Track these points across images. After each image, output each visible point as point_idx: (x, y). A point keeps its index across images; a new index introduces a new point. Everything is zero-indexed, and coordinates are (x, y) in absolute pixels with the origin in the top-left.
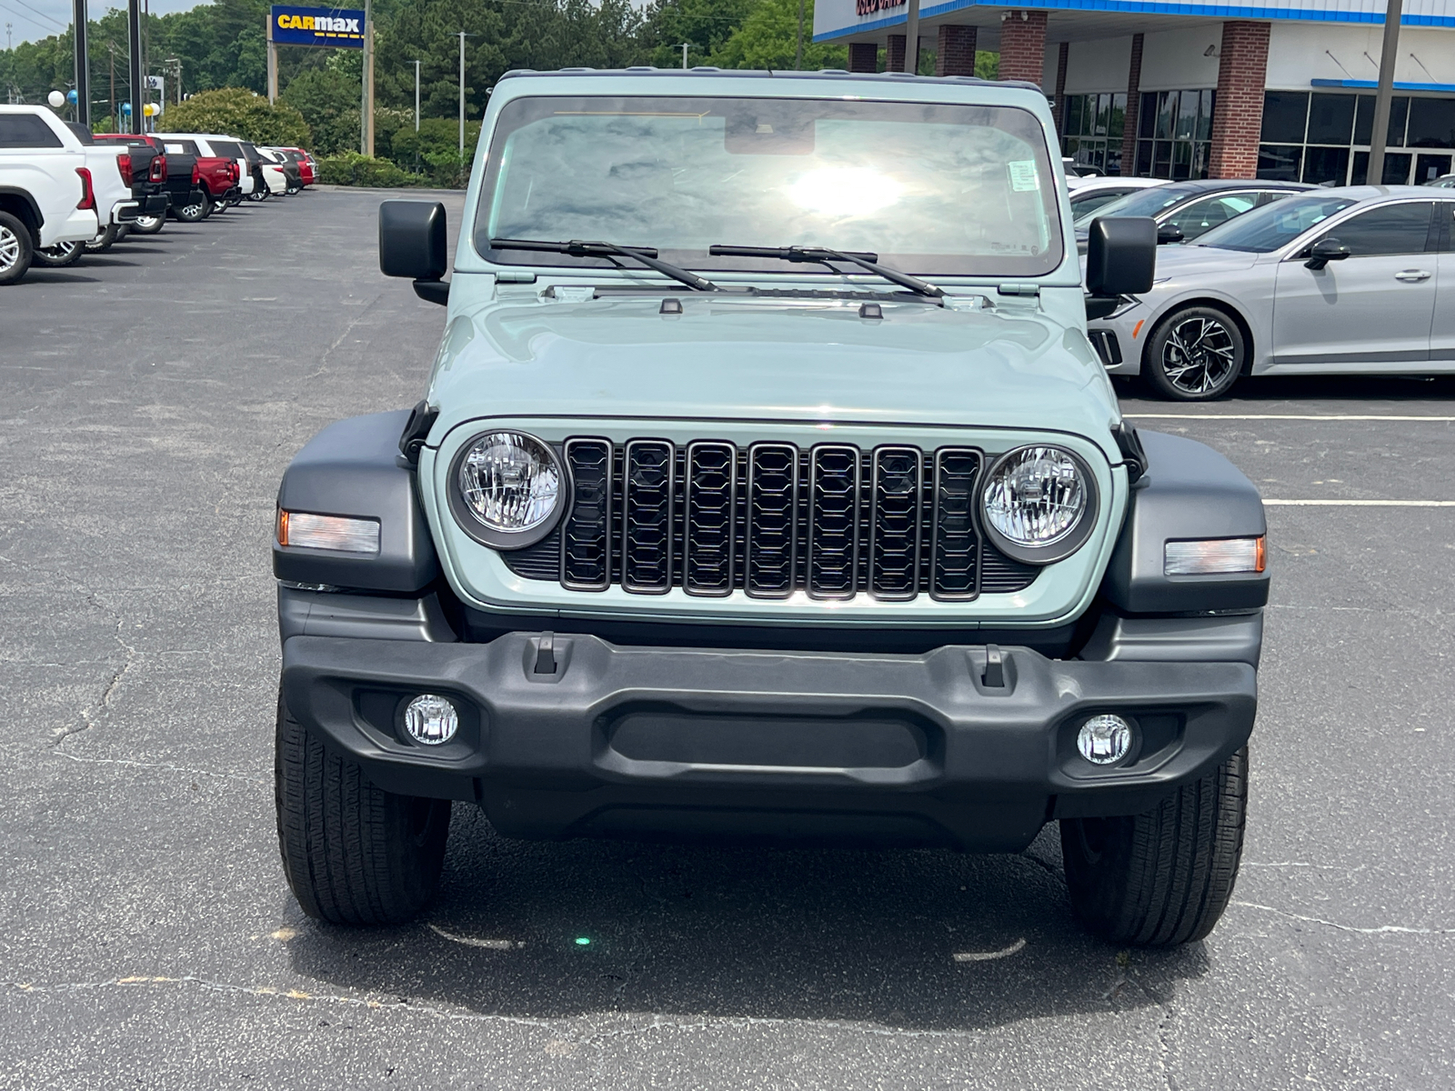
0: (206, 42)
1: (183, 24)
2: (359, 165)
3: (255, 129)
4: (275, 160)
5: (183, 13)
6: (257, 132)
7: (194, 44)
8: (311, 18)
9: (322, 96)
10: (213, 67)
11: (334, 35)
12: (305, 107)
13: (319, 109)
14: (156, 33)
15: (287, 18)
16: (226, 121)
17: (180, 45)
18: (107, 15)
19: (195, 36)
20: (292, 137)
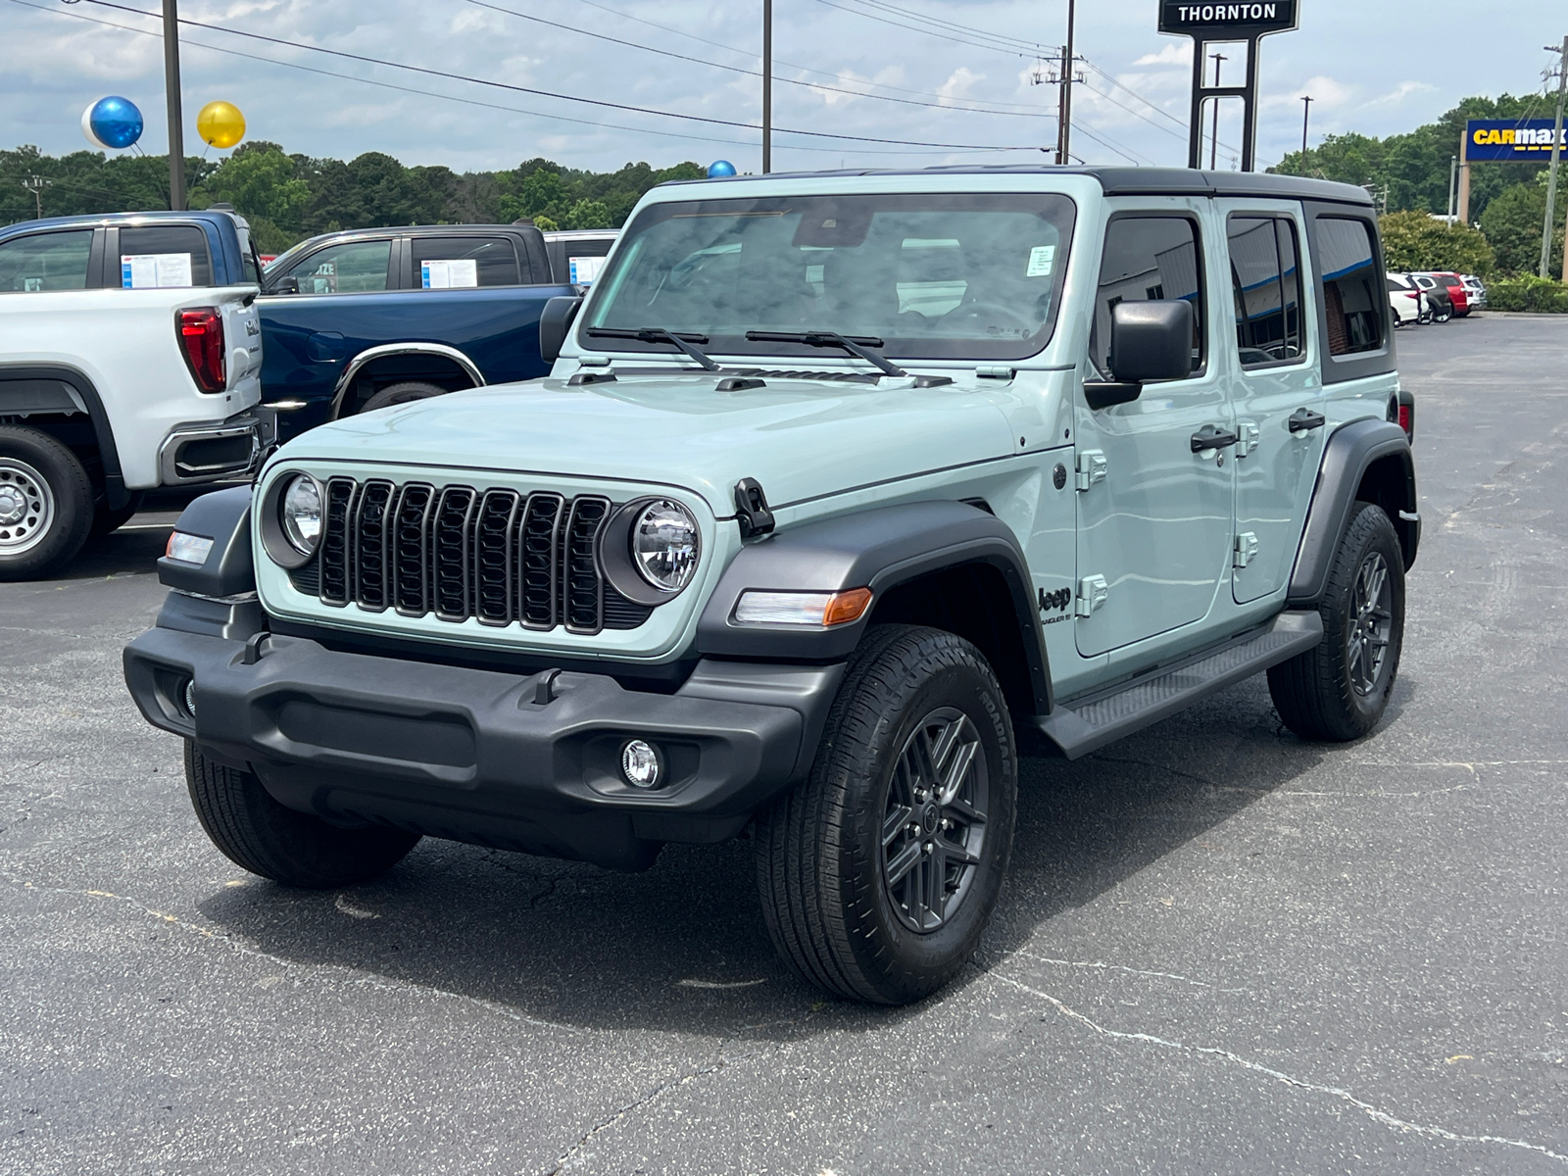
0: (1426, 164)
1: (1404, 146)
2: (1536, 288)
3: (1427, 254)
4: (1408, 285)
5: (1405, 135)
6: (1429, 257)
7: (1413, 167)
8: (1511, 132)
9: (1524, 215)
10: (1432, 190)
11: (1537, 148)
12: (1504, 228)
13: (1519, 229)
14: (1374, 157)
15: (1485, 133)
16: (1395, 247)
17: (1399, 169)
18: (1325, 142)
19: (1415, 158)
20: (1469, 261)
